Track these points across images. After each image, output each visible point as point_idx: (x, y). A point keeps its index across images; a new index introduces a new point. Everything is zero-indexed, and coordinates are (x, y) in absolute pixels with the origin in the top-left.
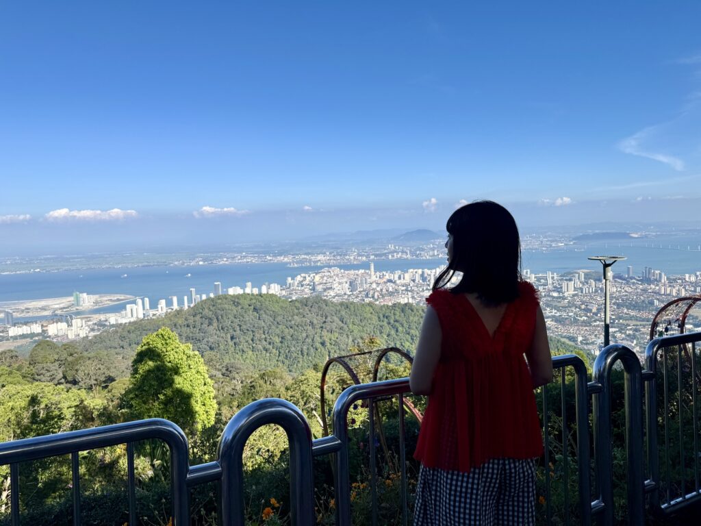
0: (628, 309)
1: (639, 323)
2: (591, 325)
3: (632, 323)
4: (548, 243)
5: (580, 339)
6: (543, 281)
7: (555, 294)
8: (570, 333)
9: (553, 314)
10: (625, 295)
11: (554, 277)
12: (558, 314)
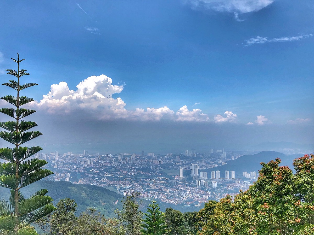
0: (141, 171)
1: (144, 177)
2: (124, 180)
3: (141, 178)
6: (104, 158)
7: (110, 165)
10: (140, 165)
11: (110, 156)
12: (110, 175)
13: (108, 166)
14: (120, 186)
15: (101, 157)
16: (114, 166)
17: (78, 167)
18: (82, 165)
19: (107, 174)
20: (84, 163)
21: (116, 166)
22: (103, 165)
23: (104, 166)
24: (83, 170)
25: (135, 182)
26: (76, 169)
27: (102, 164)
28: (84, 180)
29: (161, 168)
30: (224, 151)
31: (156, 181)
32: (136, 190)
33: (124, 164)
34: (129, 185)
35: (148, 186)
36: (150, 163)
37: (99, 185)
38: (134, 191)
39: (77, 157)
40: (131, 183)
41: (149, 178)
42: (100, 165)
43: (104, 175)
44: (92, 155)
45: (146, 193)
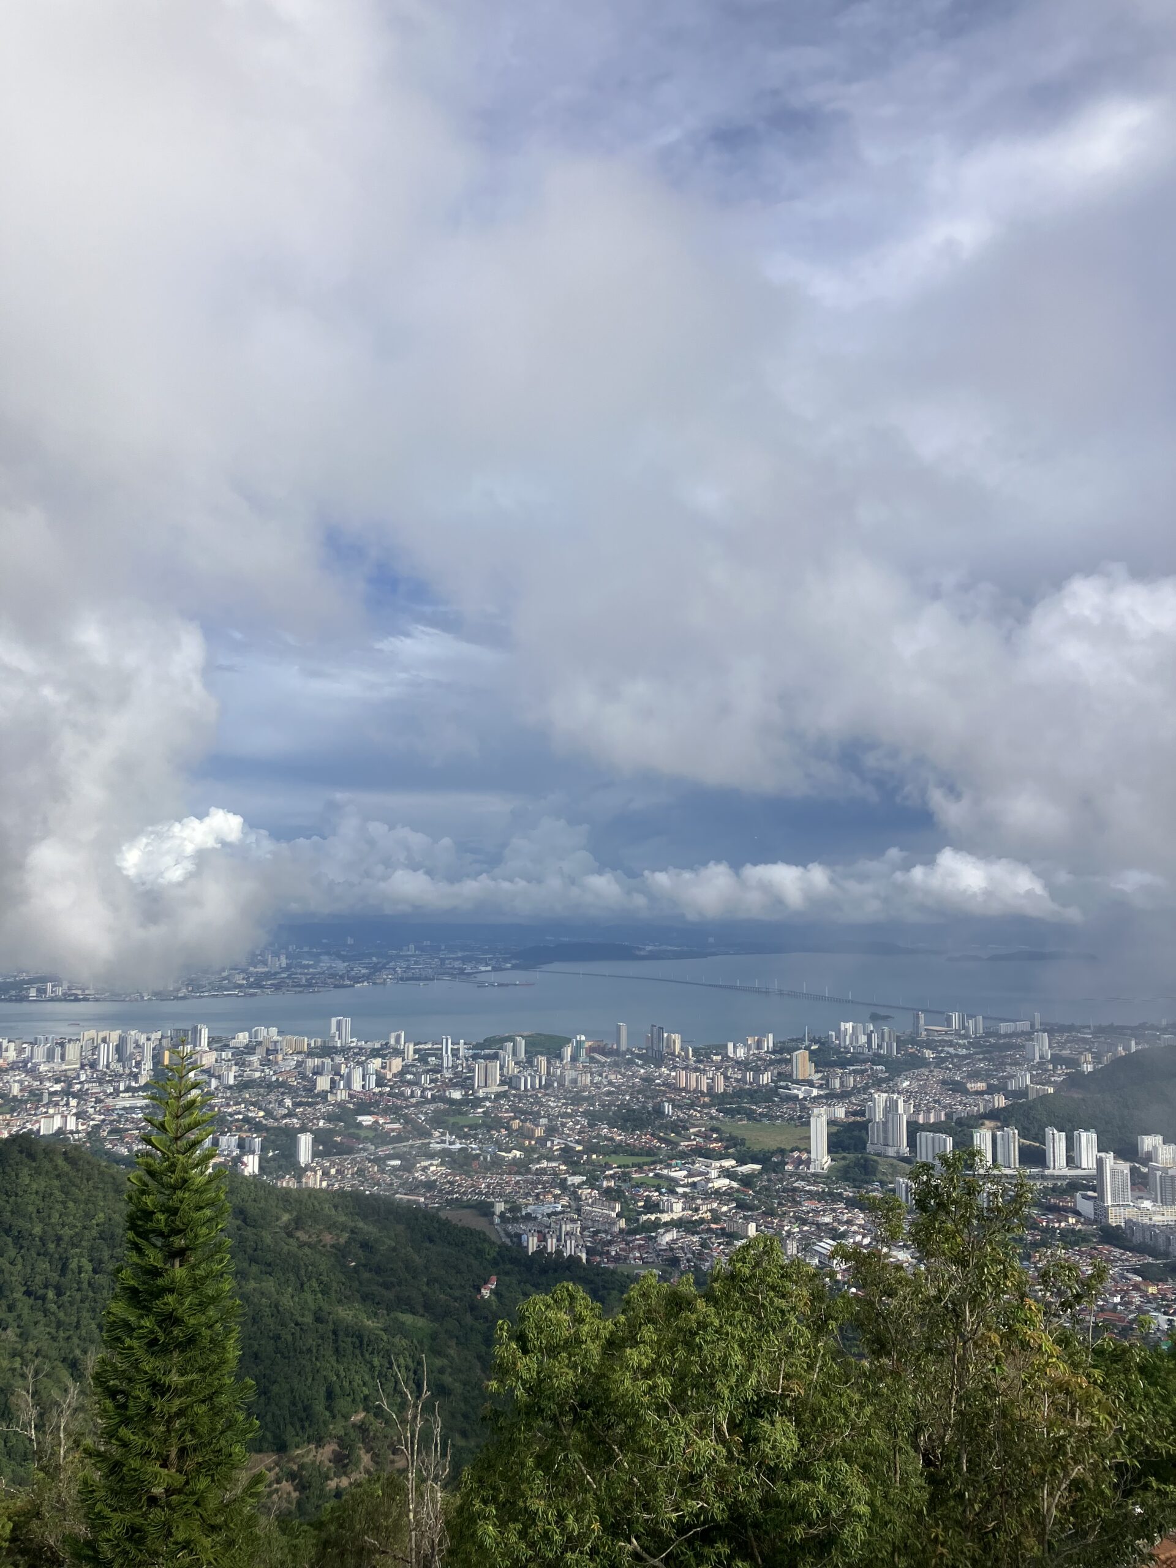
0: (612, 1126)
1: (630, 1160)
2: (528, 1171)
3: (615, 1161)
4: (457, 964)
5: (500, 1207)
6: (432, 1060)
7: (457, 1095)
8: (480, 1193)
9: (447, 1146)
10: (609, 1093)
11: (458, 1049)
12: (458, 1146)
13: (452, 1102)
14: (506, 1202)
15: (416, 1052)
16: (477, 1102)
17: (300, 1104)
18: (324, 1095)
19: (443, 1142)
20: (333, 1081)
21: (490, 1100)
22: (422, 1092)
23: (427, 1101)
24: (324, 1116)
25: (583, 1183)
26: (290, 1115)
27: (418, 1091)
28: (333, 1171)
29: (713, 1111)
30: (1038, 1026)
31: (690, 1180)
32: (590, 1223)
33: (529, 1087)
34: (556, 1197)
35: (652, 1207)
36: (659, 1085)
37: (405, 1194)
38: (579, 1229)
39: (300, 1053)
40: (563, 1185)
41: (654, 1163)
42: (412, 1092)
43: (431, 1145)
44: (370, 1045)
45: (639, 1239)
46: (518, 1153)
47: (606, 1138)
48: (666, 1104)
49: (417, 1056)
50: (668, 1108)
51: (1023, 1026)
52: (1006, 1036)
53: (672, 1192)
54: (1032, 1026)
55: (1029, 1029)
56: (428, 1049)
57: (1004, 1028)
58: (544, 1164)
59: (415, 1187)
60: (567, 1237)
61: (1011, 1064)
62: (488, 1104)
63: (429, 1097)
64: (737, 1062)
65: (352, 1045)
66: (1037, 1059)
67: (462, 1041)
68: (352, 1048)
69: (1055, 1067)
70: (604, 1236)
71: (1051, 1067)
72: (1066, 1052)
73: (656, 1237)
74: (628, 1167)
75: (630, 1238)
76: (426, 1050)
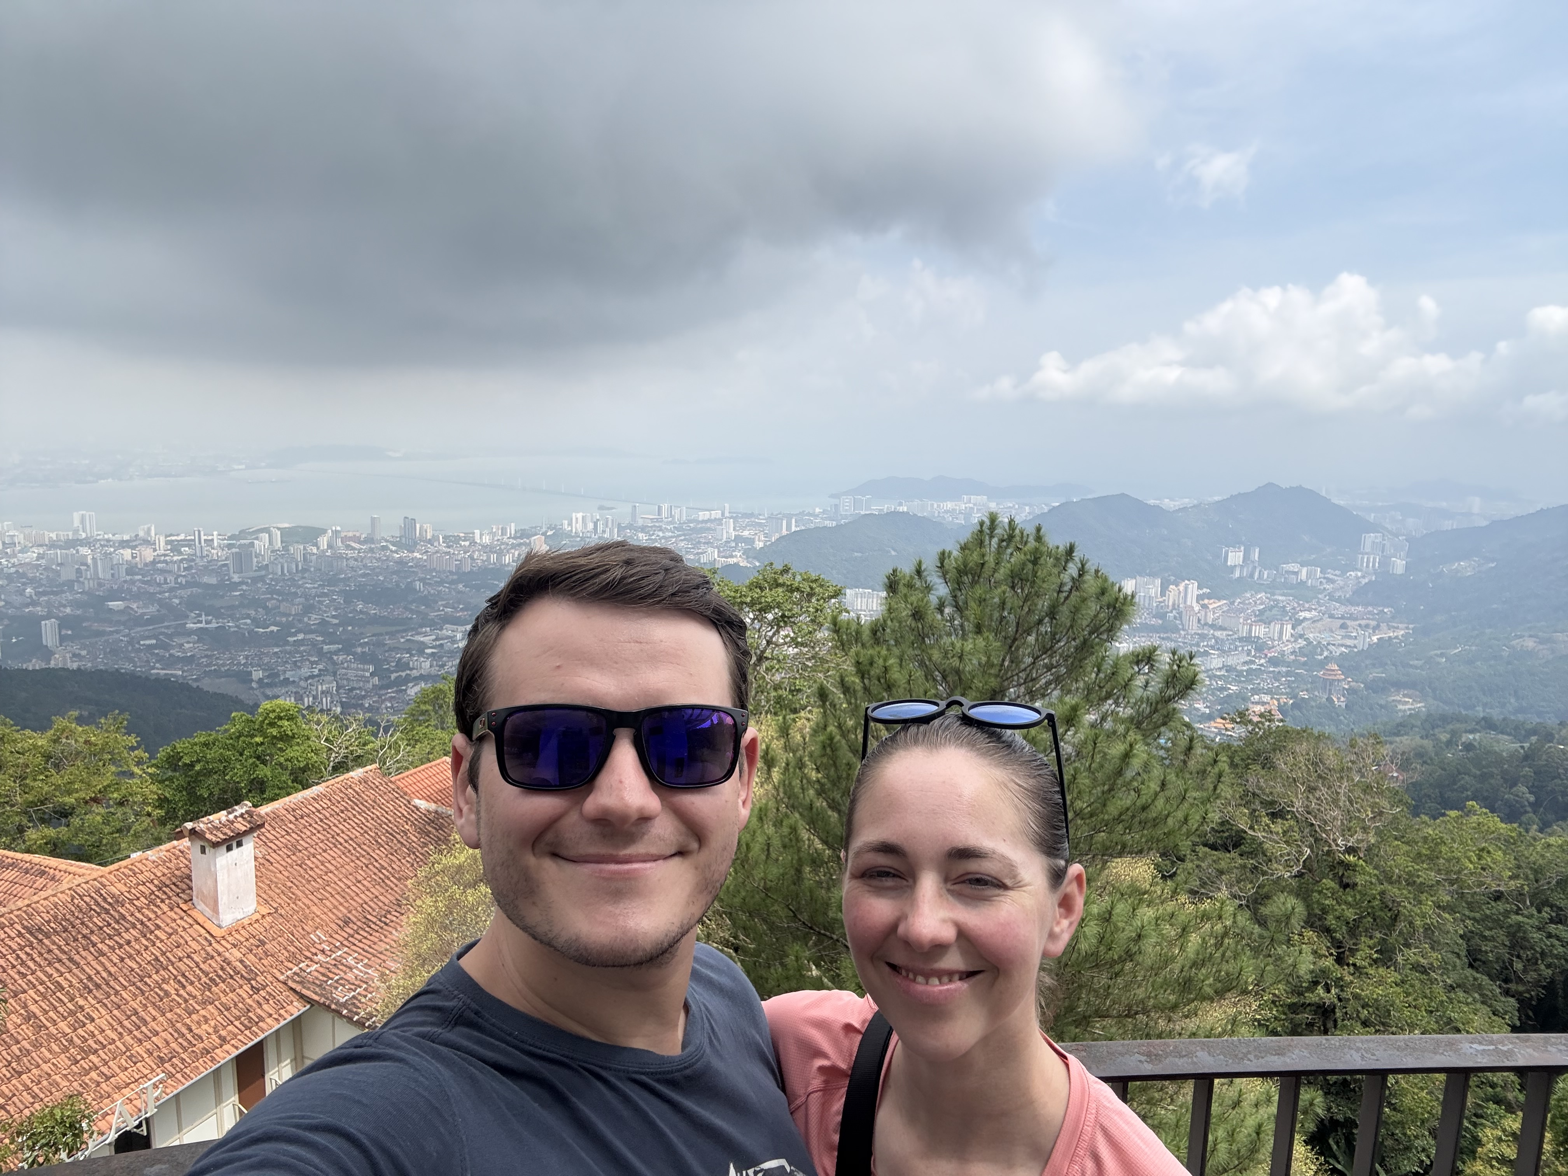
0: (366, 602)
2: (286, 643)
3: (370, 631)
4: (209, 463)
5: (258, 674)
6: (186, 550)
7: (213, 581)
8: (239, 664)
9: (203, 625)
10: (364, 575)
11: (212, 540)
12: (214, 625)
13: (208, 586)
14: (264, 670)
15: (167, 543)
16: (235, 586)
17: (44, 593)
18: (70, 584)
19: (201, 622)
20: (78, 571)
21: (246, 584)
22: (176, 579)
23: (182, 587)
24: (71, 603)
25: (339, 650)
26: (34, 603)
27: (170, 578)
28: (84, 653)
29: (461, 586)
30: (727, 514)
31: (438, 643)
32: (345, 682)
33: (286, 572)
34: (312, 663)
35: (402, 666)
36: (412, 567)
37: (162, 669)
38: (335, 689)
39: (41, 546)
40: (320, 653)
41: (405, 631)
42: (165, 579)
43: (188, 626)
44: (118, 537)
45: (391, 692)
46: (275, 629)
47: (361, 612)
48: (418, 583)
49: (169, 547)
50: (418, 585)
51: (717, 514)
52: (703, 522)
53: (421, 652)
54: (723, 514)
55: (719, 516)
56: (181, 540)
57: (703, 515)
58: (301, 636)
59: (172, 662)
60: (323, 696)
61: (704, 543)
62: (244, 587)
63: (184, 583)
64: (483, 546)
65: (98, 538)
66: (725, 539)
67: (215, 533)
68: (99, 540)
69: (737, 544)
70: (358, 692)
71: (733, 544)
72: (746, 533)
73: (406, 690)
74: (381, 634)
75: (383, 692)
76: (177, 541)
